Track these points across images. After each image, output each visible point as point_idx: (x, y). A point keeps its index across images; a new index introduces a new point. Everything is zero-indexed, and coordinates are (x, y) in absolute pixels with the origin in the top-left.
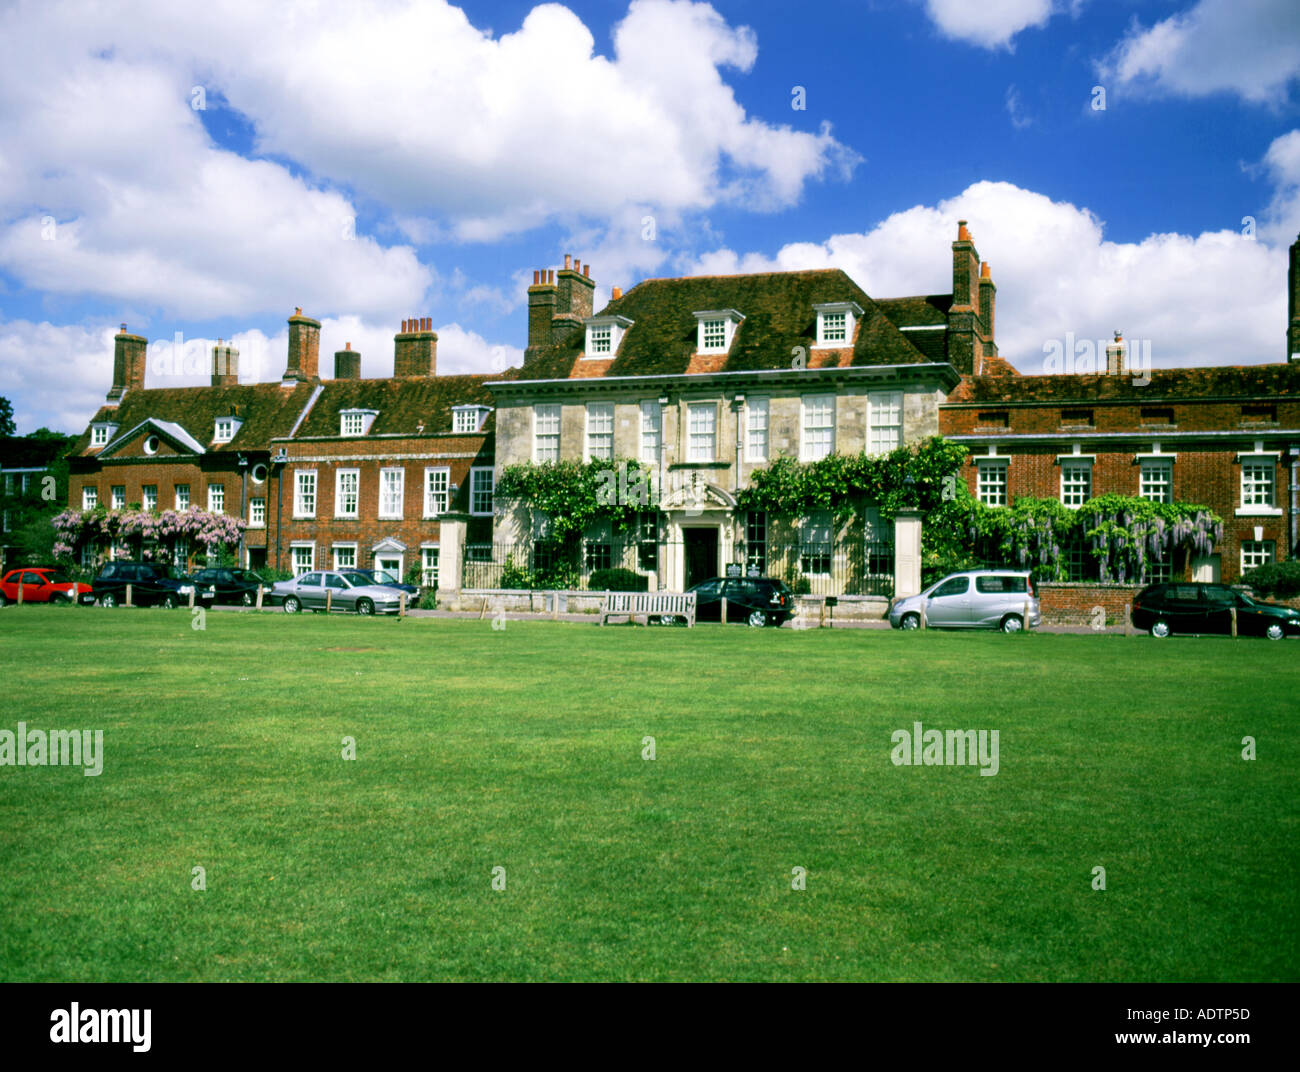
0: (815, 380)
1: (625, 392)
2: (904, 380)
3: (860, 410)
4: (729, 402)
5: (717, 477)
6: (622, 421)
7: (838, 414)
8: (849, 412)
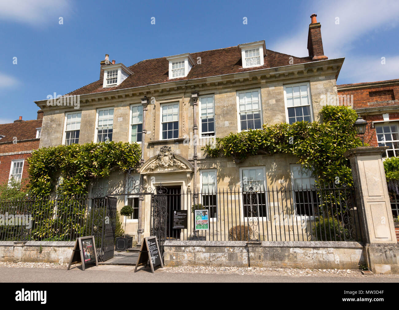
0: (245, 80)
1: (121, 100)
2: (310, 74)
3: (279, 97)
4: (189, 99)
5: (180, 150)
6: (119, 118)
7: (263, 101)
8: (271, 99)
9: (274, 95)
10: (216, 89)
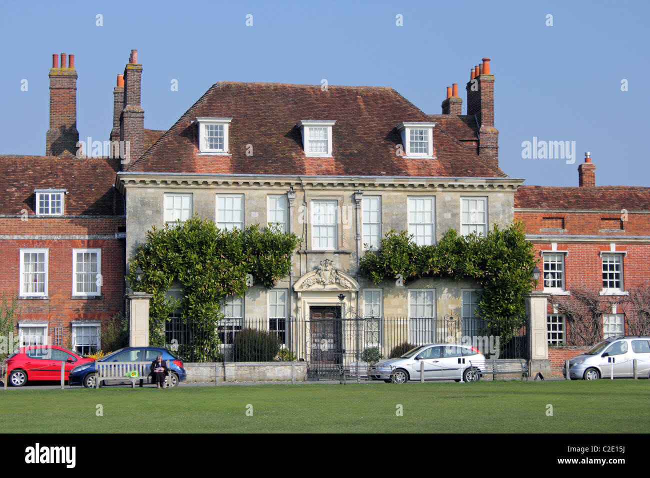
1: (257, 187)
2: (490, 190)
3: (455, 211)
4: (350, 199)
5: (340, 263)
6: (252, 213)
7: (437, 214)
8: (446, 213)
9: (450, 208)
10: (384, 191)
